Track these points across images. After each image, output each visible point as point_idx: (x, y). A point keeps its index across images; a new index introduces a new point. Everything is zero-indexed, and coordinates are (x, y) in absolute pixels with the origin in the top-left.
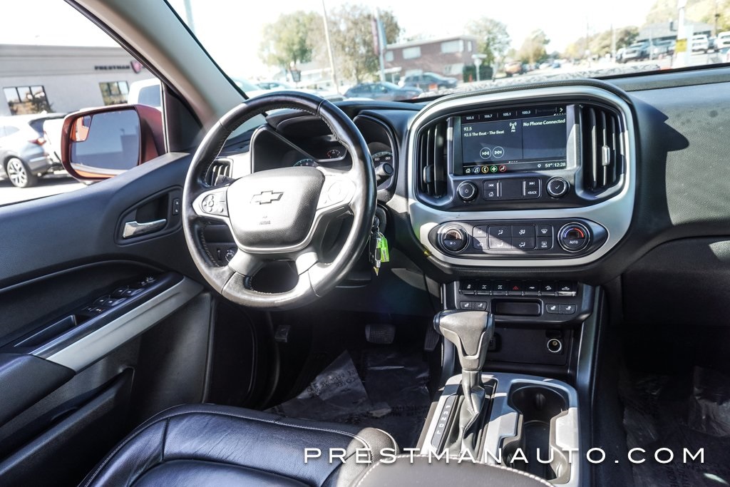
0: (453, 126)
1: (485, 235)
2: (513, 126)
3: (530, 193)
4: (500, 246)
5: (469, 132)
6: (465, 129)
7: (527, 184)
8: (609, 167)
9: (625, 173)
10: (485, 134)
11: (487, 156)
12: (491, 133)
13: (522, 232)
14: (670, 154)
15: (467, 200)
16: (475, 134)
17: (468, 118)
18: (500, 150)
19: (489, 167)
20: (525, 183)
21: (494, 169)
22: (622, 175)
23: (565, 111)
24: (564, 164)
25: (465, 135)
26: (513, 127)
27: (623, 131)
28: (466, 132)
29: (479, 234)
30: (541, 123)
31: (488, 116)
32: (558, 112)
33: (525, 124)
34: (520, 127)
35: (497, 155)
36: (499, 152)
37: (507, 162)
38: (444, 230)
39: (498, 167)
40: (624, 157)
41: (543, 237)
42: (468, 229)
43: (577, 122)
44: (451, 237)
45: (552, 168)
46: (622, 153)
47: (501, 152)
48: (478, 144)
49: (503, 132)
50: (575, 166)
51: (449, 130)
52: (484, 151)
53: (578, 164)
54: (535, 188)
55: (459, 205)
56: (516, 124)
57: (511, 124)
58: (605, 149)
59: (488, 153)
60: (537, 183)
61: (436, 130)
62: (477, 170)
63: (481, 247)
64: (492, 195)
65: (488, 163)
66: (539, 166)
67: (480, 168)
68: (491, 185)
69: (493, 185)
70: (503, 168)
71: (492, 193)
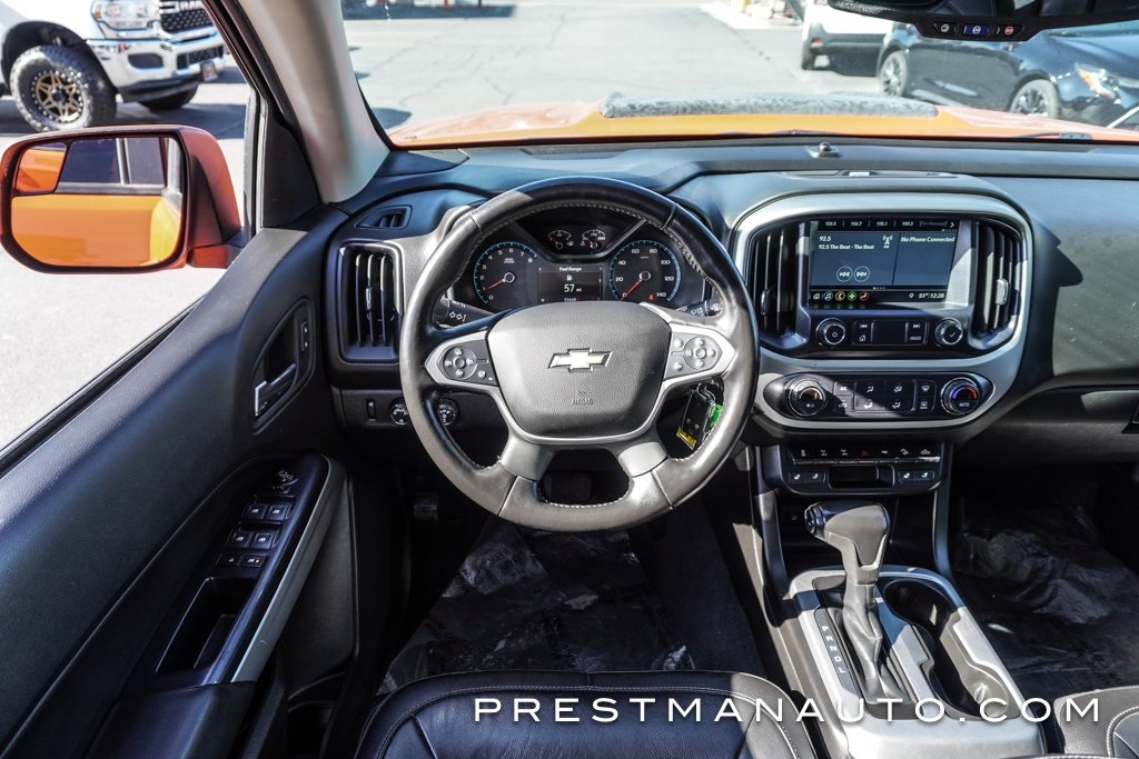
0: (806, 234)
1: (850, 393)
2: (887, 240)
3: (913, 338)
4: (868, 407)
5: (825, 243)
6: (821, 238)
7: (910, 326)
8: (1002, 307)
9: (1018, 314)
10: (848, 247)
11: (846, 278)
12: (857, 247)
13: (898, 389)
14: (1062, 289)
15: (825, 344)
16: (834, 247)
17: (829, 224)
18: (864, 270)
19: (846, 293)
20: (908, 324)
21: (852, 296)
22: (1014, 317)
23: (956, 227)
24: (942, 295)
25: (820, 246)
26: (887, 242)
27: (1021, 261)
28: (822, 243)
29: (841, 391)
30: (924, 240)
31: (856, 224)
32: (948, 227)
33: (904, 239)
34: (896, 243)
35: (859, 278)
36: (862, 274)
37: (871, 287)
38: (797, 387)
39: (859, 294)
40: (1020, 293)
41: (922, 396)
42: (827, 385)
43: (973, 246)
44: (808, 396)
45: (927, 300)
46: (1017, 288)
47: (865, 274)
48: (838, 259)
49: (872, 247)
50: (966, 304)
51: (802, 241)
52: (842, 271)
53: (970, 302)
54: (919, 332)
55: (815, 348)
56: (891, 238)
57: (884, 238)
58: (1001, 282)
59: (848, 274)
60: (923, 326)
61: (782, 237)
62: (828, 297)
63: (843, 408)
64: (863, 338)
65: (847, 288)
66: (911, 295)
67: (834, 293)
68: (863, 326)
69: (866, 326)
70: (865, 296)
71: (864, 336)
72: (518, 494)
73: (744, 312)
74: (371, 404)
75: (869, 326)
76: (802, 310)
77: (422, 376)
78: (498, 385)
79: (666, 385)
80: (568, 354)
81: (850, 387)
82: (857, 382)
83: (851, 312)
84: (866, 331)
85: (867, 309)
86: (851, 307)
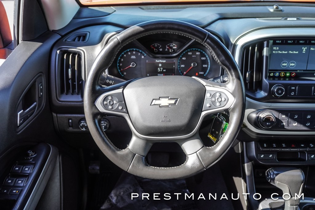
1: (287, 118)
2: (304, 49)
4: (295, 125)
6: (274, 48)
10: (286, 52)
11: (285, 66)
12: (291, 52)
13: (309, 117)
15: (275, 96)
16: (280, 52)
17: (278, 42)
18: (294, 63)
19: (285, 73)
20: (313, 87)
21: (288, 74)
25: (274, 52)
28: (275, 50)
29: (283, 117)
31: (290, 42)
33: (312, 49)
34: (308, 51)
35: (291, 66)
36: (293, 64)
37: (297, 70)
38: (262, 115)
39: (291, 73)
42: (276, 114)
44: (267, 119)
47: (294, 65)
48: (282, 58)
51: (265, 49)
52: (284, 63)
55: (271, 98)
56: (306, 48)
59: (286, 64)
61: (256, 48)
62: (277, 74)
63: (283, 125)
64: (293, 94)
65: (286, 71)
67: (280, 73)
68: (293, 88)
69: (294, 88)
70: (294, 75)
71: (293, 93)
72: (136, 162)
73: (239, 81)
74: (70, 121)
75: (296, 88)
76: (265, 81)
77: (94, 109)
78: (128, 113)
79: (203, 113)
80: (159, 99)
81: (287, 115)
82: (290, 113)
83: (287, 82)
84: (294, 90)
85: (295, 80)
86: (287, 79)
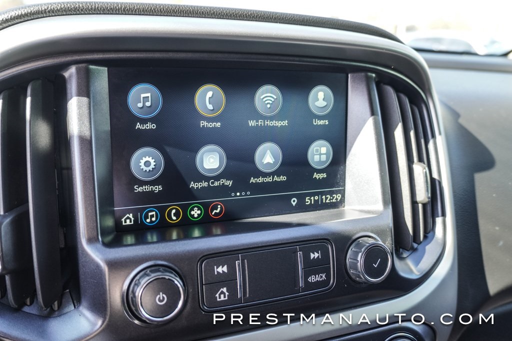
0: (85, 90)
3: (313, 279)
7: (306, 257)
8: (425, 205)
9: (444, 215)
19: (185, 208)
20: (300, 254)
21: (196, 213)
23: (343, 83)
27: (433, 136)
39: (206, 207)
40: (440, 183)
43: (373, 113)
45: (318, 206)
51: (75, 105)
54: (320, 266)
58: (419, 170)
60: (325, 255)
62: (152, 217)
64: (223, 295)
66: (294, 202)
67: (162, 210)
68: (220, 270)
69: (225, 269)
70: (218, 211)
71: (225, 290)
75: (232, 268)
83: (199, 244)
84: (228, 280)
85: (226, 232)
86: (197, 233)
